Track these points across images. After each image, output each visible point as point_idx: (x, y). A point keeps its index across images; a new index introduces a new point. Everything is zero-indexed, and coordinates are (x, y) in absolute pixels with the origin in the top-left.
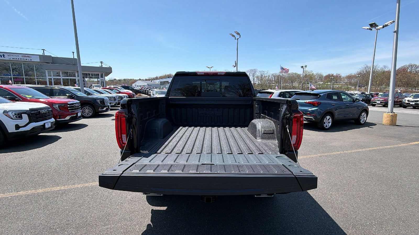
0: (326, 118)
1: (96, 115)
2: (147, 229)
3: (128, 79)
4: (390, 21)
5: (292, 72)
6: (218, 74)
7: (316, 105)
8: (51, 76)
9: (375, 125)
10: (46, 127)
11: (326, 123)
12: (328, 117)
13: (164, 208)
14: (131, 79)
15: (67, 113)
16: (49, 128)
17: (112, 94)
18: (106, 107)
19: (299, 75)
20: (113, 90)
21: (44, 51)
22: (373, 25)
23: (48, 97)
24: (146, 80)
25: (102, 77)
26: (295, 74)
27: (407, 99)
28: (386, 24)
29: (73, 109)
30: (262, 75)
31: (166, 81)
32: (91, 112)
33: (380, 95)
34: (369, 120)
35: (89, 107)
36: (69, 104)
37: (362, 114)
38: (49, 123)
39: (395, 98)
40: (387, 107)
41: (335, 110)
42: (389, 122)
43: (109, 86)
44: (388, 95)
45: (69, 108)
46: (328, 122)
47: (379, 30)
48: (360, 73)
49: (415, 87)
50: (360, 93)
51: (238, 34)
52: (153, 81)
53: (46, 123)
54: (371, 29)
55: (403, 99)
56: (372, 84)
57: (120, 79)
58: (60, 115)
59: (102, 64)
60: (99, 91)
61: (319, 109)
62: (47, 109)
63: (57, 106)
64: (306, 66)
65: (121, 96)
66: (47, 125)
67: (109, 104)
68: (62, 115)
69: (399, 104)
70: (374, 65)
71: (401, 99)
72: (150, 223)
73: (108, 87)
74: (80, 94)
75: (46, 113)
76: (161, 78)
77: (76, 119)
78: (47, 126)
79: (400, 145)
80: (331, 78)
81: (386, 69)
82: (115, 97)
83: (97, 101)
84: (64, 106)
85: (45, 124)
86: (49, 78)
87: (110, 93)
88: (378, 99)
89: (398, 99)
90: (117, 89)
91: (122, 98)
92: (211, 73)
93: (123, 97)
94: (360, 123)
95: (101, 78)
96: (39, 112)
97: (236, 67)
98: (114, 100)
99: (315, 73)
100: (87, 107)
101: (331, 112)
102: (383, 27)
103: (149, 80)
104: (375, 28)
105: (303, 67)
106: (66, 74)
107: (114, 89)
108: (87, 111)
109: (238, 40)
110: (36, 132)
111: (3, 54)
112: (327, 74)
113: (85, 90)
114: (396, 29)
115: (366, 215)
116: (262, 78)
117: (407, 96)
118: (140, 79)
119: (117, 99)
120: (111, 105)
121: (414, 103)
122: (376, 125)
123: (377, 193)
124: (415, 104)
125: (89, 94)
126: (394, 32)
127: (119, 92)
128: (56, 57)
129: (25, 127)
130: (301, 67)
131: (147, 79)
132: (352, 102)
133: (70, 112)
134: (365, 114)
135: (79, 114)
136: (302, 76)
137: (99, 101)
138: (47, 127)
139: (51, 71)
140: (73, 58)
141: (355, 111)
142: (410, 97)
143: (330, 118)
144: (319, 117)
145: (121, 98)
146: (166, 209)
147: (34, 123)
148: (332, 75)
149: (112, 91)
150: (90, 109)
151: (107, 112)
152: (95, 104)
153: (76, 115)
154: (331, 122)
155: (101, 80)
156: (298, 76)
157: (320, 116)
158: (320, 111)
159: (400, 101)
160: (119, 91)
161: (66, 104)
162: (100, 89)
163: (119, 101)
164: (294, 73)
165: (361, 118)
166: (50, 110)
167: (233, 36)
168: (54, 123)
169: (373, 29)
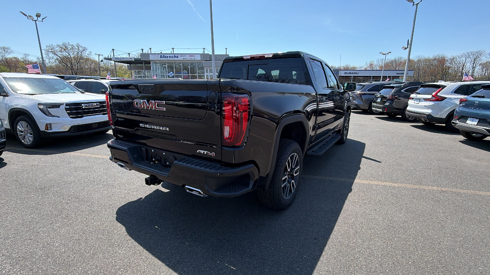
2: (136, 200)
6: (265, 56)
13: (167, 191)
72: (143, 197)
97: (408, 49)
111: (177, 55)
139: (208, 68)
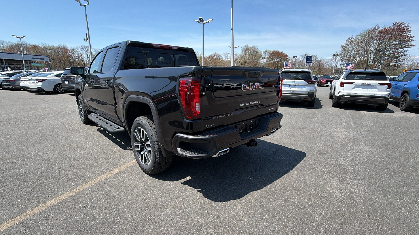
6: (172, 48)
22: (201, 20)
47: (204, 24)
54: (200, 23)
97: (88, 41)
102: (207, 23)
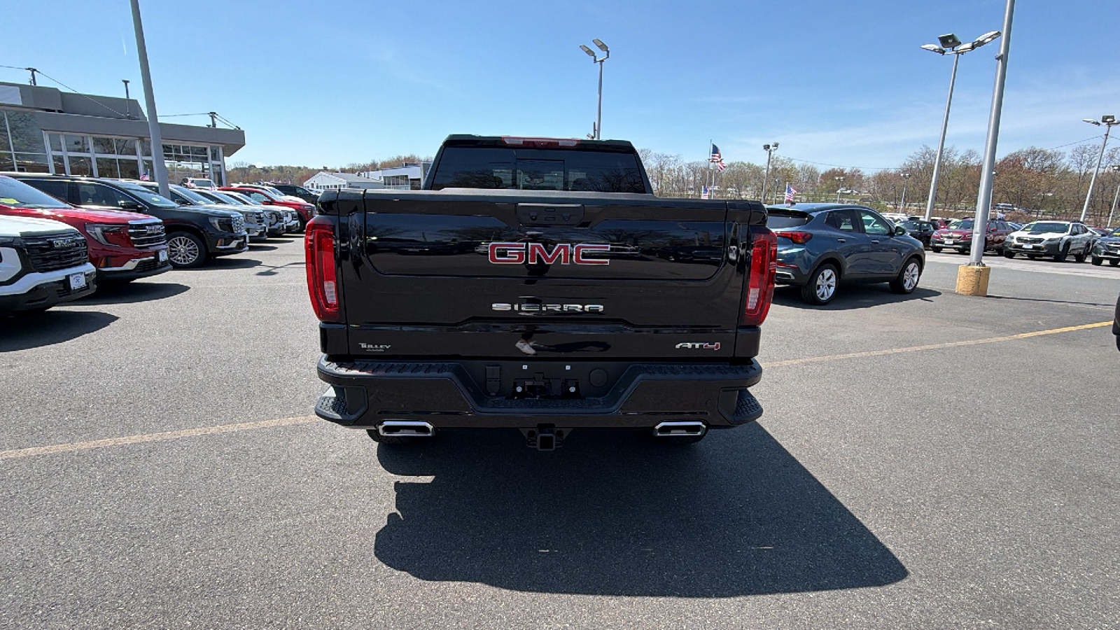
0: (823, 275)
1: (209, 260)
2: (388, 523)
3: (292, 168)
4: (990, 32)
5: (740, 161)
6: (560, 144)
7: (800, 241)
8: (61, 151)
9: (937, 294)
10: (72, 287)
11: (821, 287)
12: (827, 273)
13: (428, 479)
14: (299, 168)
15: (127, 251)
16: (81, 289)
17: (248, 204)
18: (237, 239)
19: (757, 168)
20: (252, 195)
21: (33, 75)
22: (949, 41)
23: (67, 205)
24: (343, 171)
25: (215, 157)
26: (749, 166)
27: (1016, 235)
28: (980, 39)
29: (142, 242)
30: (661, 167)
31: (401, 176)
32: (193, 252)
33: (956, 224)
34: (924, 282)
35: (186, 237)
36: (132, 227)
37: (909, 267)
38: (79, 275)
39: (988, 232)
40: (969, 254)
41: (846, 257)
42: (970, 287)
43: (238, 183)
44: (972, 225)
45: (132, 238)
46: (827, 284)
47: (962, 53)
48: (910, 170)
49: (1039, 208)
50: (906, 218)
51: (603, 47)
52: (363, 174)
53: (72, 275)
54: (943, 52)
55: (1007, 234)
56: (936, 198)
57: (266, 165)
58: (107, 257)
59: (215, 120)
60: (211, 196)
61: (806, 252)
62: (71, 236)
63: (98, 230)
64: (776, 145)
65: (278, 212)
66: (75, 280)
67: (246, 233)
68: (112, 257)
69: (997, 247)
70: (944, 147)
71: (1002, 235)
72: (394, 510)
73: (235, 186)
74: (157, 200)
75: (70, 248)
76: (385, 166)
77: (156, 269)
78: (74, 284)
79: (992, 340)
80: (835, 179)
81: (973, 159)
82: (258, 214)
83: (211, 220)
84: (118, 232)
85: (67, 277)
86: (53, 156)
87: (245, 203)
88: (949, 236)
89: (994, 236)
90: (264, 191)
91: (279, 217)
92: (541, 140)
93: (281, 213)
94: (904, 288)
95: (212, 160)
96: (51, 243)
98: (258, 222)
99: (798, 165)
100: (181, 238)
101: (835, 259)
102: (973, 48)
103: (352, 171)
104: (953, 48)
105: (768, 146)
106: (104, 144)
107: (253, 192)
108: (184, 248)
109: (601, 65)
110: (44, 299)
112: (829, 168)
113: (171, 192)
114: (1002, 52)
115: (906, 485)
116: (662, 175)
117: (1016, 228)
118: (325, 169)
119: (265, 219)
120: (250, 235)
121: (1031, 247)
122: (940, 294)
123: (932, 441)
124: (1034, 248)
125: (184, 202)
126: (998, 59)
127: (270, 200)
128: (74, 92)
129: (11, 284)
130: (765, 146)
131: (347, 168)
132: (888, 235)
133: (137, 247)
134: (915, 266)
135: (163, 257)
136: (765, 171)
137: (216, 222)
138: (77, 287)
139: (59, 135)
140: (125, 97)
141: (892, 259)
142: (1024, 230)
143: (832, 274)
144: (805, 272)
145: (277, 217)
146: (432, 480)
147: (38, 273)
148: (841, 173)
149: (250, 196)
150: (193, 244)
151: (241, 252)
152: (204, 231)
153: (153, 258)
154: (834, 284)
155: (213, 165)
156: (756, 172)
157: (808, 270)
158: (809, 258)
159: (1000, 241)
160: (269, 198)
161: (125, 225)
162: (214, 190)
163: (271, 225)
164: (746, 162)
165: (905, 277)
166: (78, 238)
167: (590, 52)
168: (94, 277)
169: (949, 51)
